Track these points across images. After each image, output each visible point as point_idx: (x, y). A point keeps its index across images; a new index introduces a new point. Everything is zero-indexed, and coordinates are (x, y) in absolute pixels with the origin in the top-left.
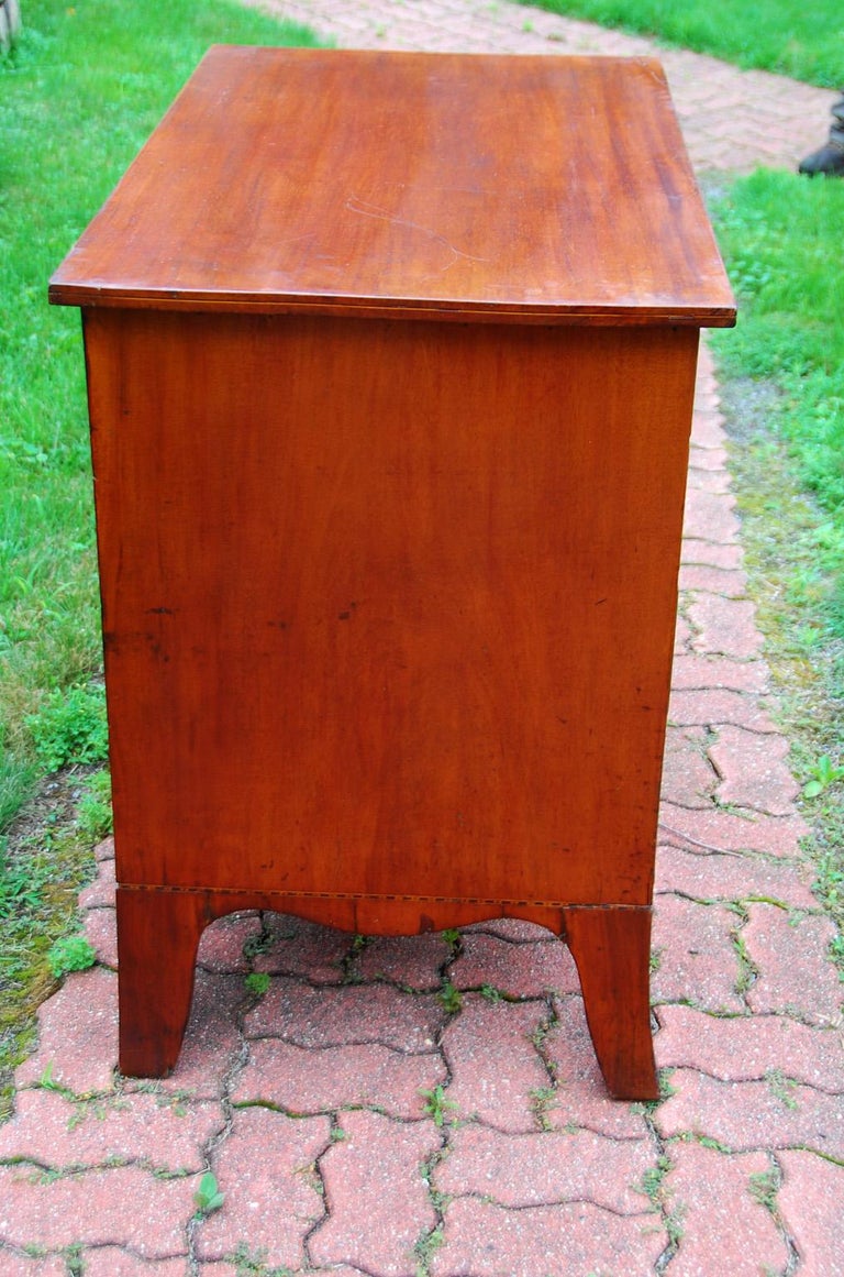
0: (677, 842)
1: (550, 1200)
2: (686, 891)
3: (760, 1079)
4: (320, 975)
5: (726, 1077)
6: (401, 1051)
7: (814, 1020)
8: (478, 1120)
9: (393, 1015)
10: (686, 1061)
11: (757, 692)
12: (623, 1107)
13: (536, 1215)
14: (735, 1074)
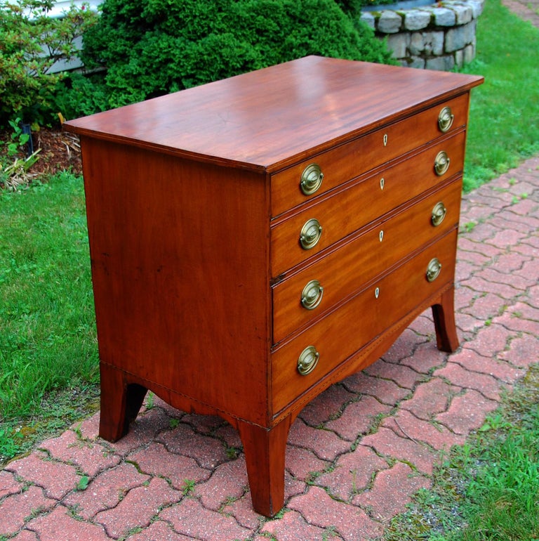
0: (396, 429)
1: (192, 535)
2: (377, 448)
3: (324, 528)
4: (202, 429)
5: (310, 521)
6: (199, 465)
7: (374, 515)
8: (199, 499)
9: (211, 452)
10: (300, 509)
11: (506, 382)
12: (257, 516)
13: (181, 538)
14: (315, 521)
